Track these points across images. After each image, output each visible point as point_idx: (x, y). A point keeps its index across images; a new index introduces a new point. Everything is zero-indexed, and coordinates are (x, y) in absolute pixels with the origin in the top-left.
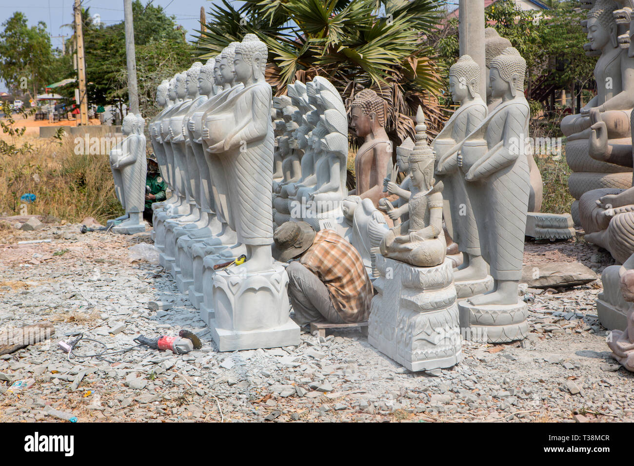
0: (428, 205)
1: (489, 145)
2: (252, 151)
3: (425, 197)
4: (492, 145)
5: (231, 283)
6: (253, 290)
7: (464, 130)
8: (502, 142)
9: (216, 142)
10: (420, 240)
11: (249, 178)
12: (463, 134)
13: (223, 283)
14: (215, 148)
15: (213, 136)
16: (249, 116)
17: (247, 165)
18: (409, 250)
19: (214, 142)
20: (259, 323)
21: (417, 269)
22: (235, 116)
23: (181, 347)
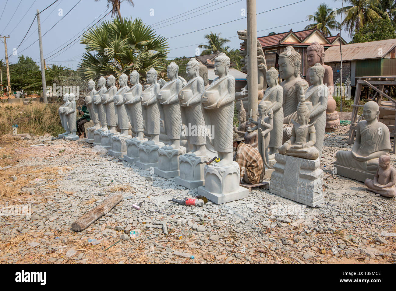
0: (309, 131)
1: (313, 104)
2: (228, 108)
3: (308, 128)
4: (315, 104)
5: (221, 171)
6: (230, 174)
7: (275, 97)
8: (320, 103)
9: (212, 104)
10: (307, 147)
11: (226, 121)
12: (275, 99)
13: (216, 171)
14: (212, 107)
15: (210, 101)
16: (227, 91)
17: (225, 114)
18: (306, 152)
19: (211, 104)
20: (232, 189)
21: (312, 161)
22: (219, 91)
23: (199, 204)
